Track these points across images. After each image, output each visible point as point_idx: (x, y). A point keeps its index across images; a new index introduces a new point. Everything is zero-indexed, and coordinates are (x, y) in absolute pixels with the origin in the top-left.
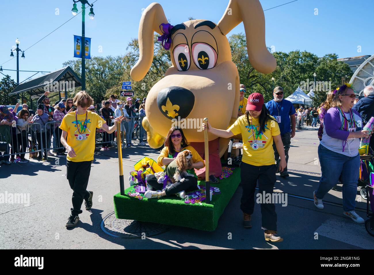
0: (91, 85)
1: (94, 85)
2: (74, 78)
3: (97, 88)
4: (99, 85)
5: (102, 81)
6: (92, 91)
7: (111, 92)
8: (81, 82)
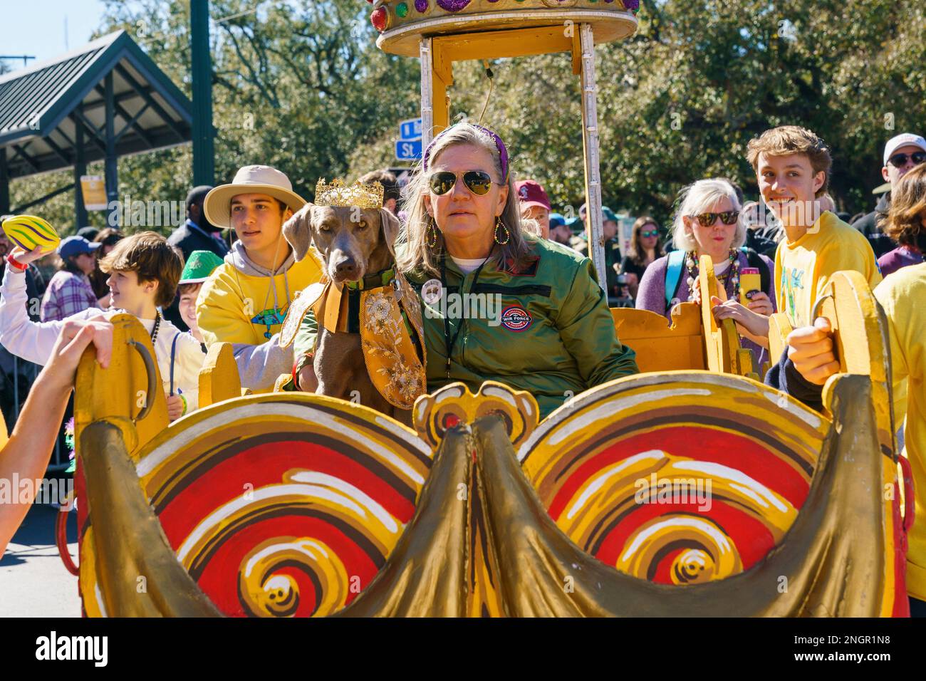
0: (266, 118)
1: (286, 122)
2: (155, 95)
3: (302, 139)
4: (316, 121)
5: (335, 98)
6: (272, 155)
7: (378, 159)
8: (190, 120)
